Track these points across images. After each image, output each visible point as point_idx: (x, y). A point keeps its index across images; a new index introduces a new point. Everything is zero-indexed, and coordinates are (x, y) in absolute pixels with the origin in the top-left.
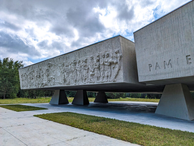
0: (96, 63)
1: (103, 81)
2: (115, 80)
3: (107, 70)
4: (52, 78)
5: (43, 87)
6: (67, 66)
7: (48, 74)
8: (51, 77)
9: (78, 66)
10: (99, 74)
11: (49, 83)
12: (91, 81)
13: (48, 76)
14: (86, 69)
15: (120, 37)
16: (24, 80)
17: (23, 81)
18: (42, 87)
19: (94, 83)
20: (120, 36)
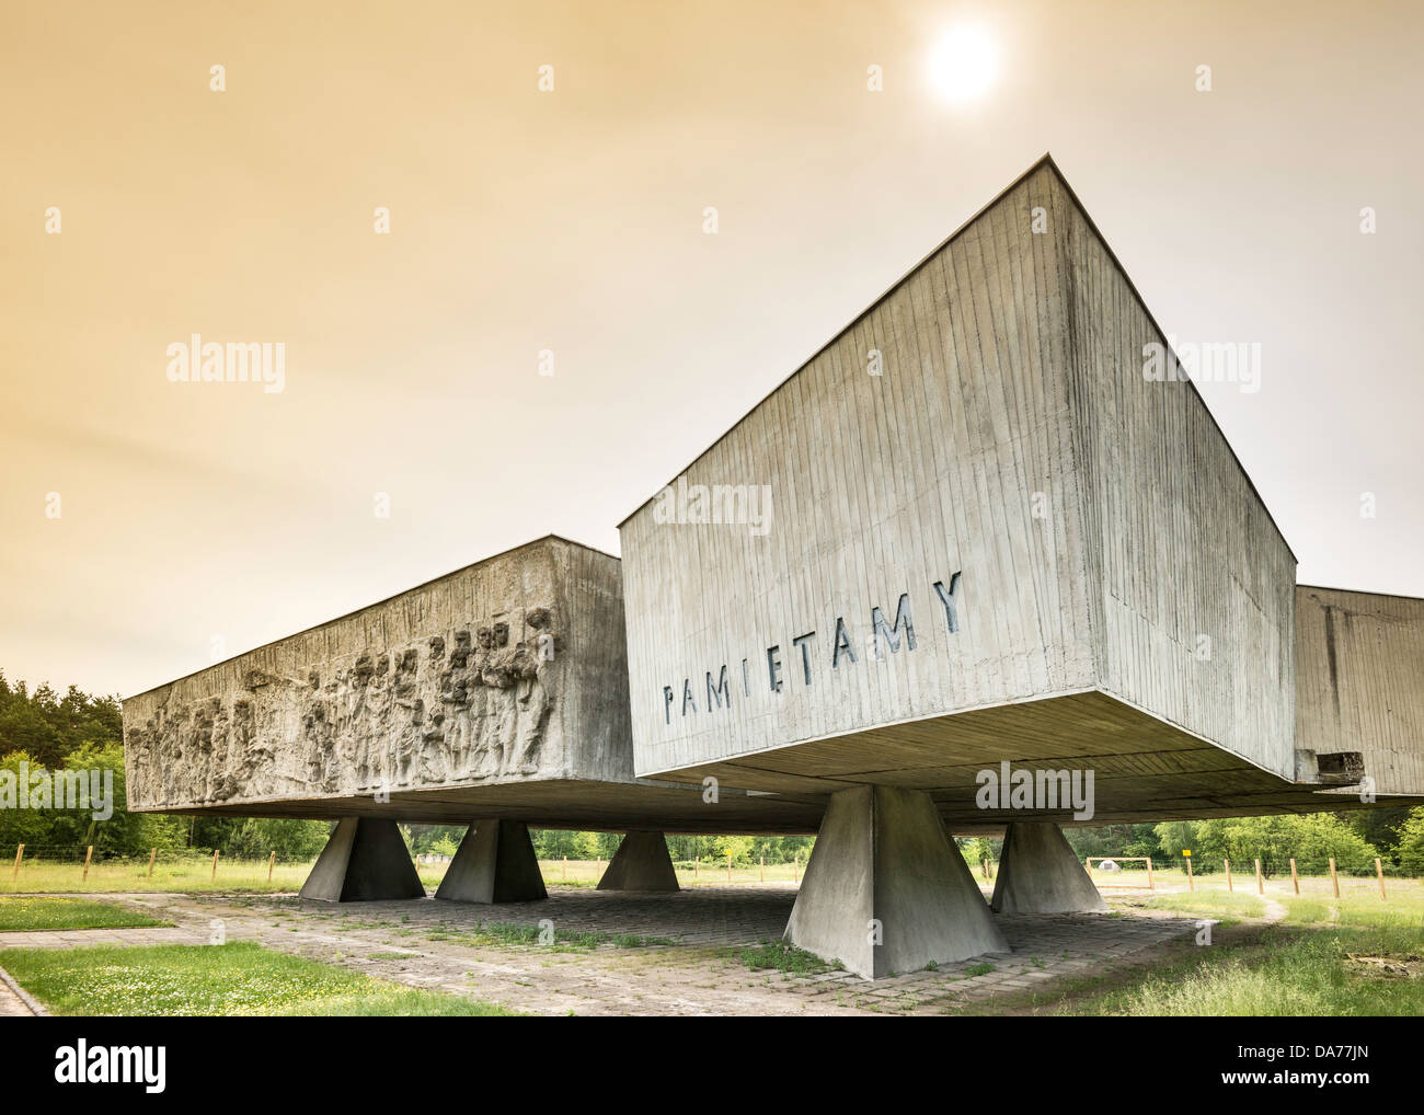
0: (450, 675)
1: (477, 775)
2: (531, 767)
3: (498, 713)
4: (261, 752)
5: (225, 799)
6: (328, 689)
7: (245, 732)
8: (257, 748)
9: (376, 691)
10: (463, 733)
11: (249, 777)
12: (427, 775)
13: (246, 742)
14: (409, 707)
15: (555, 544)
16: (141, 760)
17: (137, 767)
18: (219, 802)
19: (441, 781)
20: (553, 537)
